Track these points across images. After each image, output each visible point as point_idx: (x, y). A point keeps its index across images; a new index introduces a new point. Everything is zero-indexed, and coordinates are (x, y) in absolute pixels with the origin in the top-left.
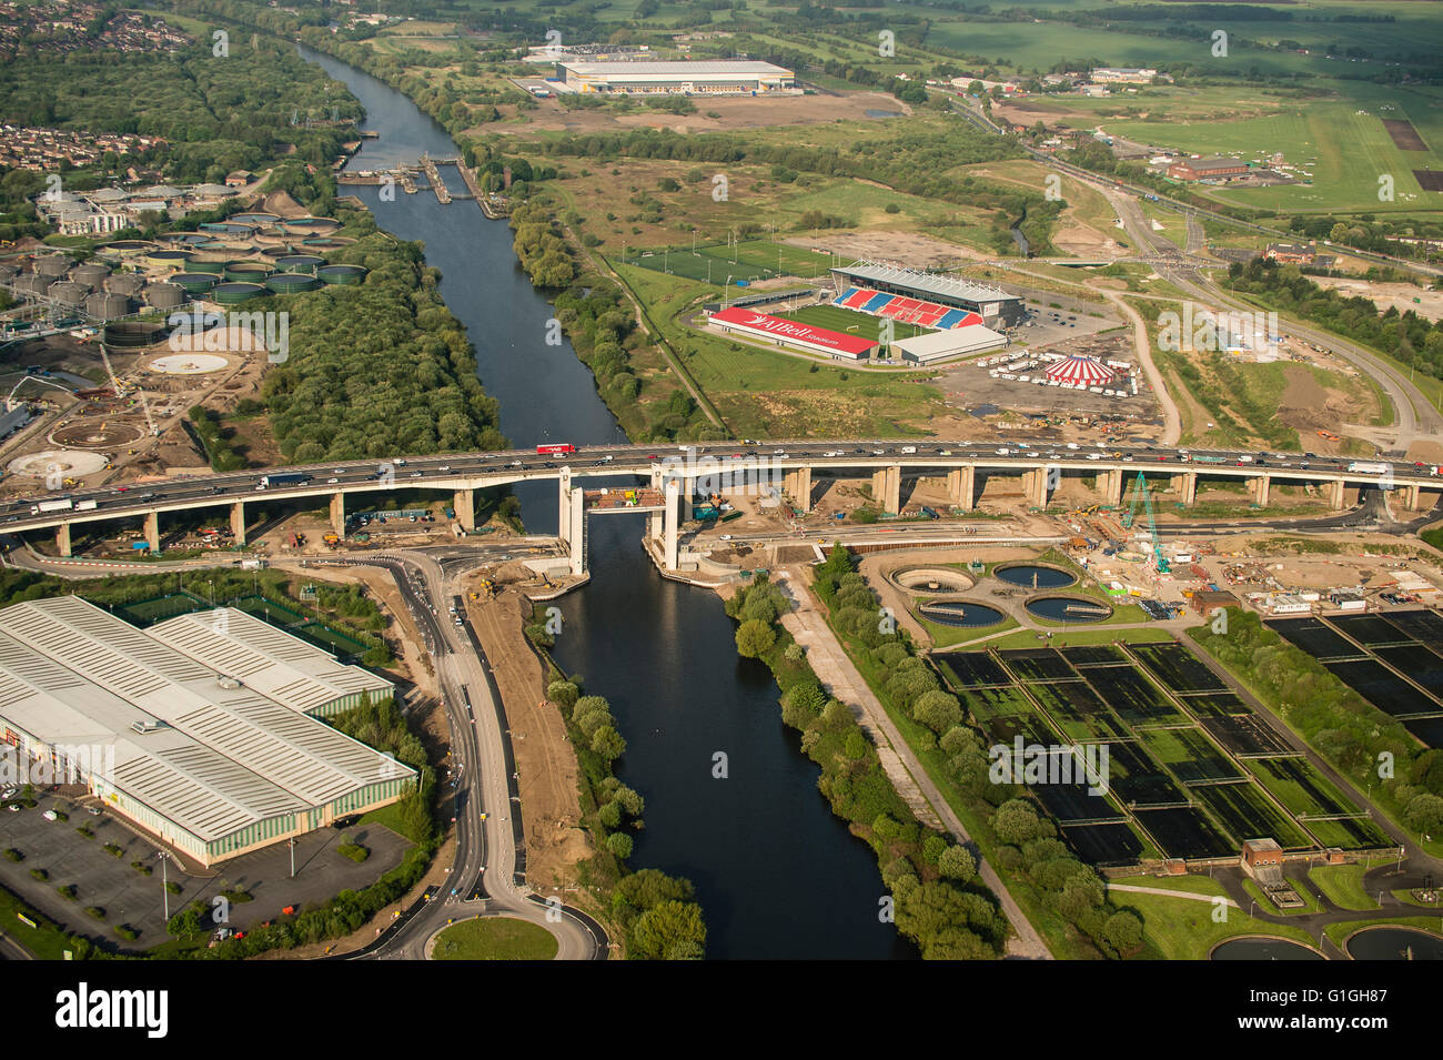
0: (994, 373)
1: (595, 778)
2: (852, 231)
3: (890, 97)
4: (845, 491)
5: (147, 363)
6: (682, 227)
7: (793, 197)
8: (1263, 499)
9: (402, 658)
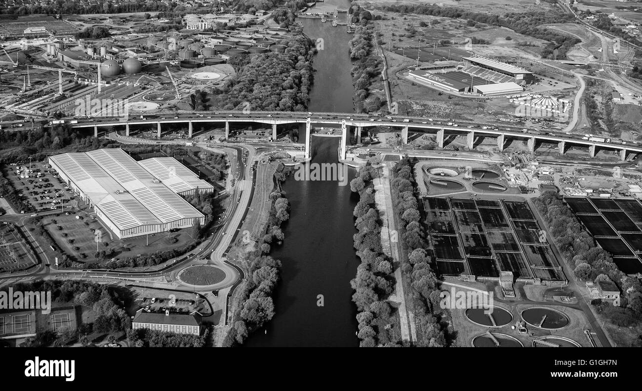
0: (511, 101)
1: (271, 225)
2: (488, 46)
4: (426, 138)
5: (191, 74)
6: (419, 40)
7: (471, 32)
8: (592, 154)
9: (225, 180)
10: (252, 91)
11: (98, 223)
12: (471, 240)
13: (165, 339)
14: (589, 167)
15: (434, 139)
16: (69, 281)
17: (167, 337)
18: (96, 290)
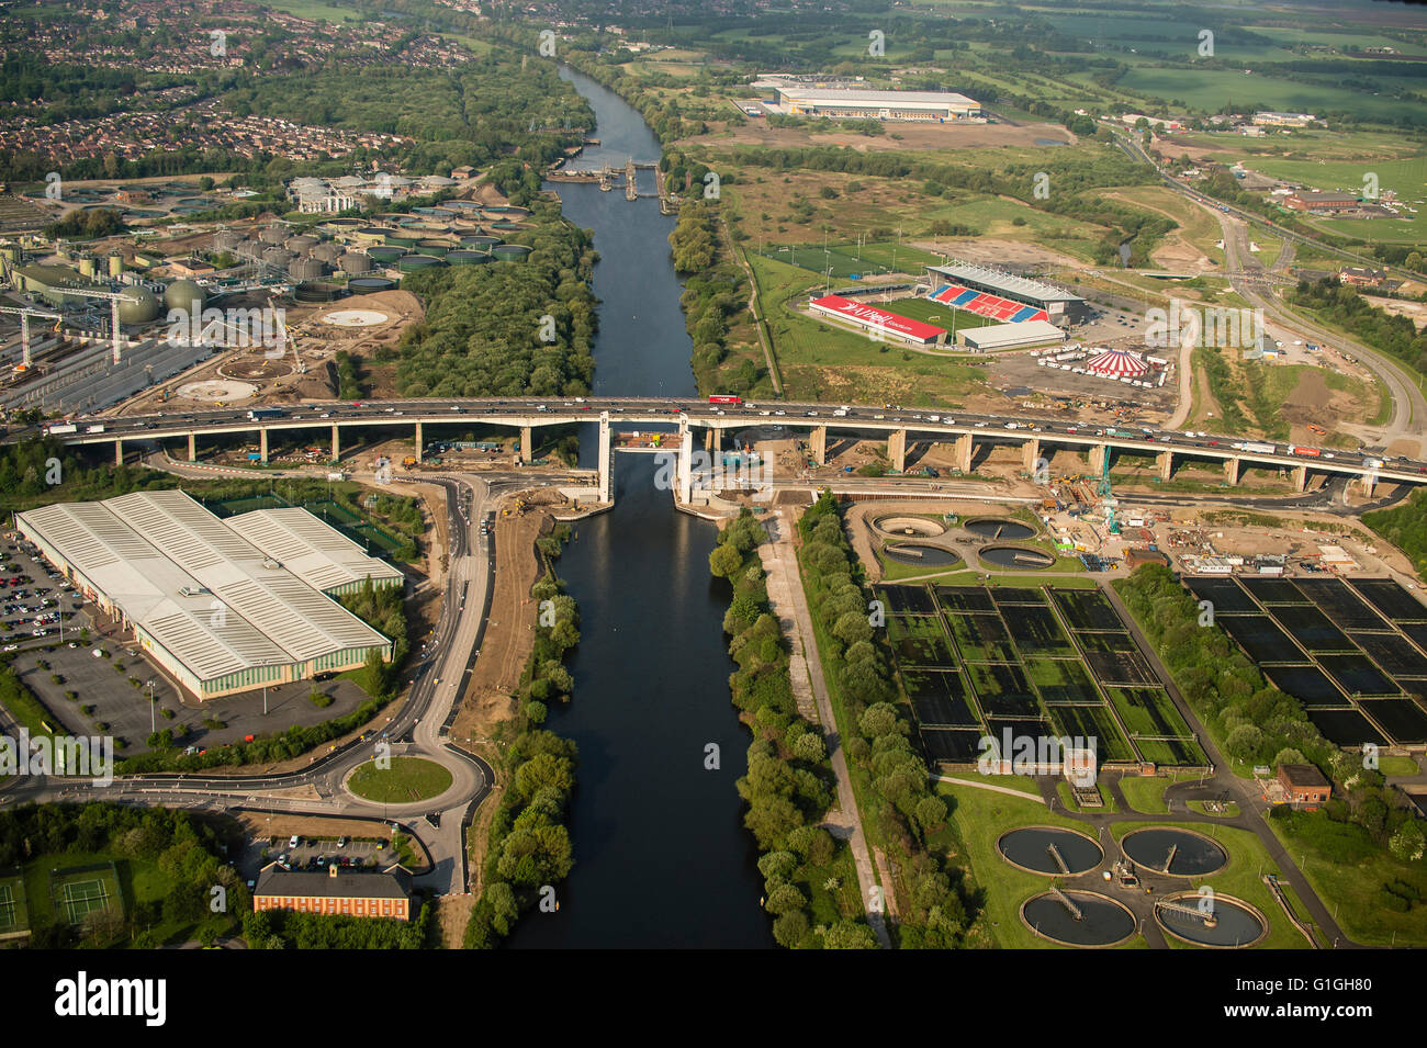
0: (1042, 362)
1: (541, 658)
2: (975, 239)
3: (1063, 129)
4: (864, 450)
5: (322, 315)
6: (823, 228)
7: (935, 208)
8: (1233, 478)
9: (426, 557)
10: (464, 351)
11: (147, 664)
12: (990, 678)
13: (333, 931)
14: (1230, 507)
15: (883, 452)
16: (94, 803)
17: (337, 926)
18: (161, 823)
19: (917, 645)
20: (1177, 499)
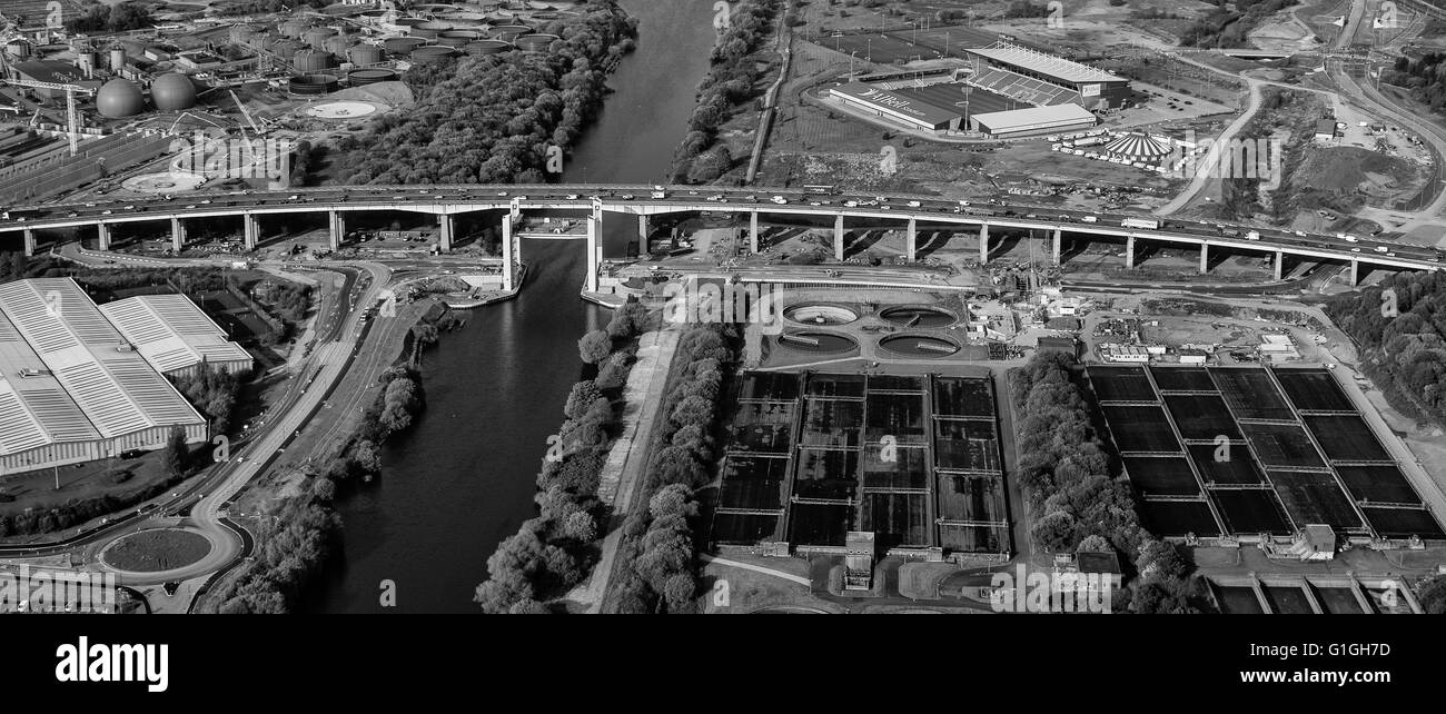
0: (1056, 147)
1: (359, 439)
4: (810, 239)
5: (308, 108)
8: (1202, 267)
10: (426, 140)
12: (820, 464)
14: (1182, 295)
15: (828, 241)
19: (759, 431)
20: (1131, 287)
